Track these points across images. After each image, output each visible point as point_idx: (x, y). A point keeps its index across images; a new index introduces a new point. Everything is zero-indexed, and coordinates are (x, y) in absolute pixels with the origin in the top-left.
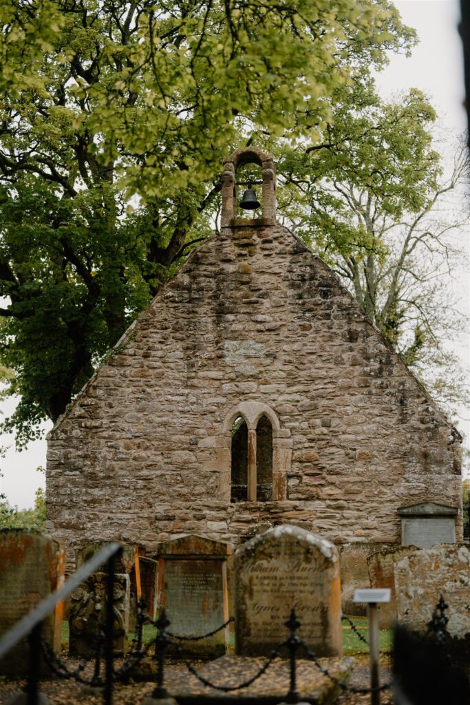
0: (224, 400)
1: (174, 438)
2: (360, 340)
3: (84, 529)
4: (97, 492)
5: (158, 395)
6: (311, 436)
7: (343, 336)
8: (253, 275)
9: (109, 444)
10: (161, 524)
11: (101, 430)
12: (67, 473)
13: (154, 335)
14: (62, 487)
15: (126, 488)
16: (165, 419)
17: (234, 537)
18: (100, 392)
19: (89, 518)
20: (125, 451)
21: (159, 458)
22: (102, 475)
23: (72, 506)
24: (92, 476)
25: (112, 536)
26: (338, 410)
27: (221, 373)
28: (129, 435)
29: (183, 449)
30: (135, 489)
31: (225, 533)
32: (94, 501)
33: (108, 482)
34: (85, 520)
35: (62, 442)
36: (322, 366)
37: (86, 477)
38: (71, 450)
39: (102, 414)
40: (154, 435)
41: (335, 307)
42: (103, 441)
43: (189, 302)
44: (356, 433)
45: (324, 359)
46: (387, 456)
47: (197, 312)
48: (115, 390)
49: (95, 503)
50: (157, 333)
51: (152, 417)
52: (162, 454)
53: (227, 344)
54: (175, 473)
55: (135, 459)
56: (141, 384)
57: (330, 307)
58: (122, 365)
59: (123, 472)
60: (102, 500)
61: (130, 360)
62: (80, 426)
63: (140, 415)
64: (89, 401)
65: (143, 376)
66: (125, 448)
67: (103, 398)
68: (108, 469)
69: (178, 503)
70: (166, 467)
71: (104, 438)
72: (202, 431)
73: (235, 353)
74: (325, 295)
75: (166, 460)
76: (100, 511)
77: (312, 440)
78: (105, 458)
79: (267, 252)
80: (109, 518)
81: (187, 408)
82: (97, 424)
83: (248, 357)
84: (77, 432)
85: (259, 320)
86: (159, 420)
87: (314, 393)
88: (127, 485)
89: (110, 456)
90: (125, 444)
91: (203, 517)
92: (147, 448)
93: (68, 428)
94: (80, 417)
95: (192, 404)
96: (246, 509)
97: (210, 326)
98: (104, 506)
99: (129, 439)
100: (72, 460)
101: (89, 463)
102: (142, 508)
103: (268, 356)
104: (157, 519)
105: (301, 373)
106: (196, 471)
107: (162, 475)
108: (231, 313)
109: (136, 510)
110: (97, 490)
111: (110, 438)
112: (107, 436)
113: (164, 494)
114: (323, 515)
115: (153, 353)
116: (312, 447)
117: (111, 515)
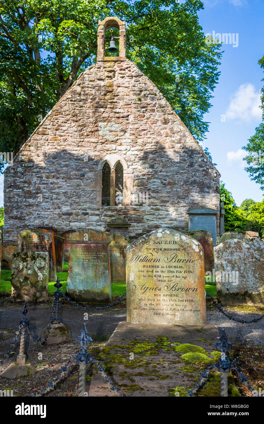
0: (98, 153)
1: (72, 172)
2: (170, 123)
3: (24, 219)
4: (31, 201)
5: (64, 150)
6: (143, 173)
7: (161, 121)
8: (115, 88)
9: (38, 175)
10: (65, 217)
11: (33, 168)
12: (15, 190)
13: (61, 118)
14: (13, 198)
15: (47, 198)
16: (67, 163)
17: (103, 224)
18: (32, 148)
19: (27, 214)
20: (46, 179)
21: (64, 183)
22: (34, 191)
23: (18, 208)
24: (29, 192)
25: (39, 223)
26: (157, 159)
27: (97, 139)
28: (48, 171)
29: (77, 179)
30: (52, 199)
31: (98, 222)
32: (30, 205)
33: (37, 195)
34: (25, 215)
35: (12, 174)
36: (150, 137)
37: (25, 192)
38: (17, 178)
39: (34, 160)
40: (61, 171)
41: (157, 105)
42: (34, 174)
43: (80, 101)
44: (167, 172)
45: (151, 133)
46: (182, 184)
47: (84, 107)
48: (41, 147)
49: (30, 206)
50: (63, 117)
51: (60, 162)
52: (66, 181)
53: (100, 124)
54: (72, 191)
55: (51, 184)
56: (54, 144)
57: (155, 106)
58: (44, 134)
59: (45, 190)
60: (34, 204)
61: (48, 132)
62: (22, 166)
63: (54, 160)
64: (26, 153)
65: (56, 140)
66: (46, 178)
67: (34, 151)
68: (37, 189)
69: (75, 207)
70: (68, 188)
71: (35, 172)
72: (86, 170)
73: (104, 129)
74: (153, 99)
75: (68, 184)
76: (33, 210)
77: (144, 175)
78: (35, 183)
79: (122, 75)
80: (38, 214)
81: (79, 157)
82: (31, 165)
83: (111, 131)
84: (20, 169)
85: (117, 112)
86: (65, 163)
88: (47, 197)
89: (38, 182)
90: (46, 176)
91: (87, 214)
92: (58, 178)
93: (15, 167)
94: (22, 161)
95: (82, 155)
97: (91, 114)
98: (35, 208)
99: (48, 173)
100: (18, 184)
101: (27, 185)
102: (55, 209)
103: (122, 131)
104: (63, 214)
105: (139, 140)
106: (84, 190)
107: (66, 192)
108: (102, 107)
109: (52, 210)
110: (31, 199)
111: (38, 172)
112: (36, 171)
113: (67, 202)
114: (149, 213)
115: (61, 128)
116: (144, 179)
117: (39, 213)
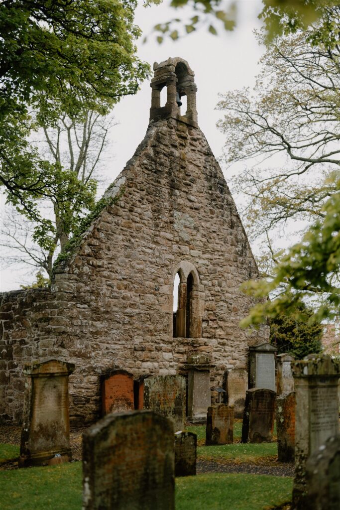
0: (172, 257)
1: (147, 283)
2: (235, 228)
3: (90, 357)
4: (98, 324)
5: (138, 246)
6: (213, 292)
7: (229, 223)
8: (187, 163)
9: (108, 283)
10: (138, 354)
11: (102, 269)
12: (79, 305)
13: (136, 194)
14: (75, 318)
15: (119, 322)
16: (141, 266)
17: (176, 365)
18: (102, 235)
19: (93, 348)
20: (118, 290)
21: (138, 299)
22: (102, 309)
23: (82, 336)
24: (96, 310)
25: (108, 364)
26: (225, 276)
27: (172, 235)
28: (120, 277)
29: (151, 293)
30: (124, 324)
31: (171, 362)
32: (97, 333)
33: (107, 316)
34: (90, 349)
35: (75, 277)
36: (219, 242)
37: (92, 310)
38: (82, 284)
39: (103, 255)
40: (135, 279)
41: (225, 201)
42: (103, 279)
43: (155, 172)
44: (232, 293)
45: (220, 237)
46: (243, 310)
47: (160, 182)
48: (112, 235)
49: (97, 335)
50: (138, 192)
51: (134, 263)
52: (140, 295)
53: (177, 214)
54: (146, 312)
55: (123, 298)
56: (128, 233)
57: (223, 201)
58: (117, 215)
59: (116, 309)
60: (102, 332)
61: (121, 212)
62: (89, 264)
63: (127, 260)
64: (95, 242)
65: (129, 227)
66: (117, 288)
67: (104, 241)
68: (107, 305)
69: (148, 337)
70: (141, 306)
71: (105, 277)
72: (162, 280)
73: (179, 221)
74: (221, 191)
75: (142, 301)
76: (101, 342)
77: (213, 295)
78: (105, 295)
79: (193, 148)
80: (107, 348)
81: (154, 260)
82: (100, 264)
83: (186, 227)
84: (86, 269)
85: (191, 199)
86: (138, 267)
87: (215, 261)
88: (118, 320)
89: (108, 294)
90: (118, 284)
91: (161, 349)
92: (130, 290)
93: (80, 264)
94: (89, 255)
95: (157, 257)
96: (183, 343)
97: (167, 196)
98: (103, 338)
99: (120, 280)
100: (82, 294)
101: (94, 298)
102: (127, 340)
103: (195, 228)
104: (135, 349)
105: (210, 245)
106: (158, 312)
107: (140, 313)
108: (178, 189)
109: (124, 342)
110: (99, 323)
111: (108, 277)
112: (106, 275)
113: (139, 329)
114: (216, 349)
115: (136, 209)
116: (213, 300)
117: (108, 346)
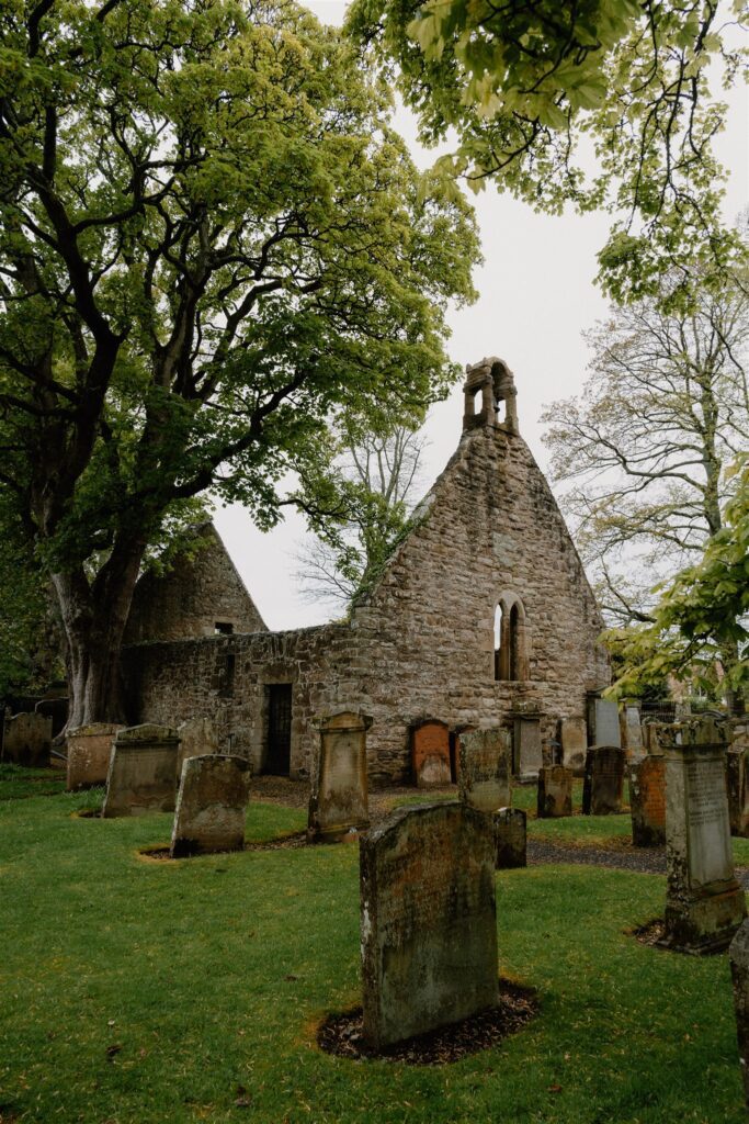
0: (492, 586)
1: (463, 616)
3: (397, 704)
4: (407, 666)
5: (452, 573)
6: (541, 627)
8: (507, 476)
9: (417, 617)
10: (453, 700)
11: (409, 601)
12: (383, 644)
13: (448, 513)
14: (379, 658)
15: (430, 663)
16: (455, 597)
17: (499, 713)
18: (409, 562)
19: (401, 693)
20: (428, 625)
21: (452, 636)
22: (410, 648)
23: (387, 680)
24: (403, 649)
25: (419, 712)
26: (556, 607)
27: (491, 561)
28: (431, 610)
29: (468, 629)
30: (436, 665)
31: (494, 709)
32: (405, 676)
33: (416, 656)
34: (397, 694)
35: (378, 610)
36: (547, 568)
37: (398, 649)
38: (387, 619)
39: (411, 585)
40: (449, 612)
42: (412, 613)
43: (470, 488)
45: (548, 562)
46: (579, 648)
47: (475, 500)
48: (421, 562)
50: (450, 512)
51: (447, 594)
52: (454, 631)
53: (496, 535)
54: (463, 651)
55: (435, 635)
56: (439, 559)
58: (426, 538)
59: (426, 647)
60: (411, 674)
61: (431, 534)
62: (394, 595)
63: (439, 591)
64: (400, 569)
65: (441, 552)
66: (428, 623)
67: (411, 568)
68: (416, 642)
69: (465, 680)
70: (456, 644)
71: (413, 610)
72: (480, 613)
73: (499, 544)
75: (457, 638)
76: (409, 686)
77: (541, 630)
78: (413, 631)
79: (514, 459)
80: (417, 694)
81: (470, 590)
82: (407, 595)
83: (507, 550)
84: (391, 601)
85: (514, 519)
86: (453, 598)
87: (542, 590)
88: (429, 660)
89: (417, 629)
90: (428, 618)
91: (480, 694)
92: (443, 625)
93: (384, 596)
94: (393, 585)
95: (474, 586)
96: (507, 687)
97: (485, 515)
98: (412, 681)
99: (431, 614)
100: (387, 630)
101: (401, 635)
102: (440, 684)
103: (519, 552)
104: (450, 695)
105: (536, 572)
106: (476, 650)
107: (455, 652)
108: (497, 507)
109: (437, 686)
110: (407, 663)
111: (417, 611)
112: (415, 608)
113: (455, 672)
114: (547, 694)
115: (448, 531)
116: (542, 636)
117: (418, 691)
